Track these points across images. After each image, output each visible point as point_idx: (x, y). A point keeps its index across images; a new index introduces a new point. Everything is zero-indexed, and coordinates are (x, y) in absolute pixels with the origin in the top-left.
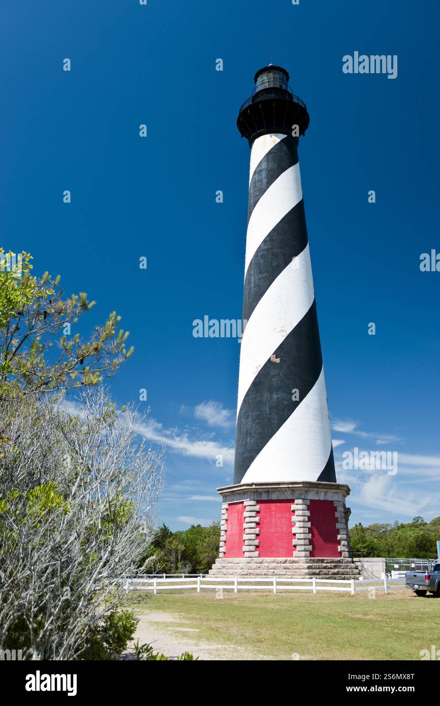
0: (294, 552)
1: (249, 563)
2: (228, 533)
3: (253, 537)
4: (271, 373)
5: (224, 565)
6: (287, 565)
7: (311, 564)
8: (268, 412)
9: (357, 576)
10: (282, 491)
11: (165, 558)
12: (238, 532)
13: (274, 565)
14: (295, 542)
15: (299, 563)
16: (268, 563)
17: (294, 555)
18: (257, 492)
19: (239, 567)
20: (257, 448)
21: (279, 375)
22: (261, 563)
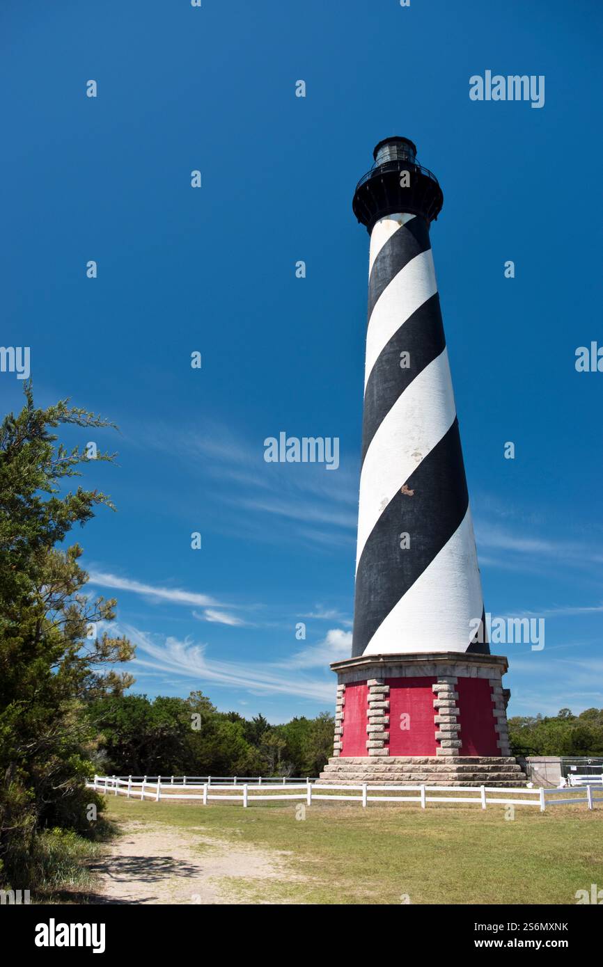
0: (437, 749)
1: (375, 763)
2: (345, 723)
3: (381, 727)
4: (402, 509)
5: (340, 766)
6: (428, 766)
7: (462, 766)
8: (398, 560)
9: (524, 782)
10: (420, 666)
11: (261, 756)
12: (360, 721)
13: (410, 766)
14: (438, 734)
15: (444, 763)
16: (402, 763)
17: (437, 754)
18: (385, 666)
19: (361, 770)
20: (384, 609)
21: (412, 511)
22: (392, 763)
